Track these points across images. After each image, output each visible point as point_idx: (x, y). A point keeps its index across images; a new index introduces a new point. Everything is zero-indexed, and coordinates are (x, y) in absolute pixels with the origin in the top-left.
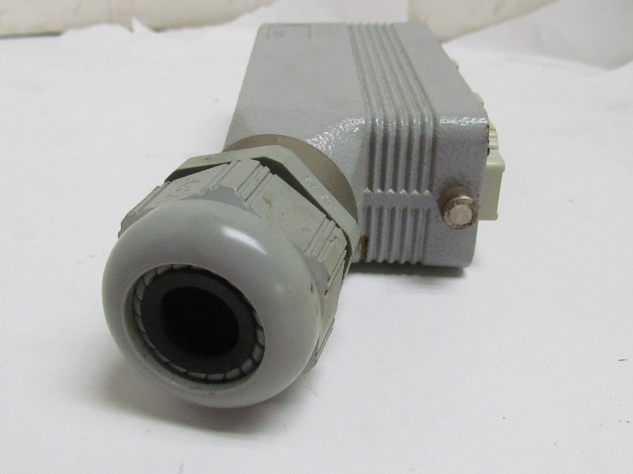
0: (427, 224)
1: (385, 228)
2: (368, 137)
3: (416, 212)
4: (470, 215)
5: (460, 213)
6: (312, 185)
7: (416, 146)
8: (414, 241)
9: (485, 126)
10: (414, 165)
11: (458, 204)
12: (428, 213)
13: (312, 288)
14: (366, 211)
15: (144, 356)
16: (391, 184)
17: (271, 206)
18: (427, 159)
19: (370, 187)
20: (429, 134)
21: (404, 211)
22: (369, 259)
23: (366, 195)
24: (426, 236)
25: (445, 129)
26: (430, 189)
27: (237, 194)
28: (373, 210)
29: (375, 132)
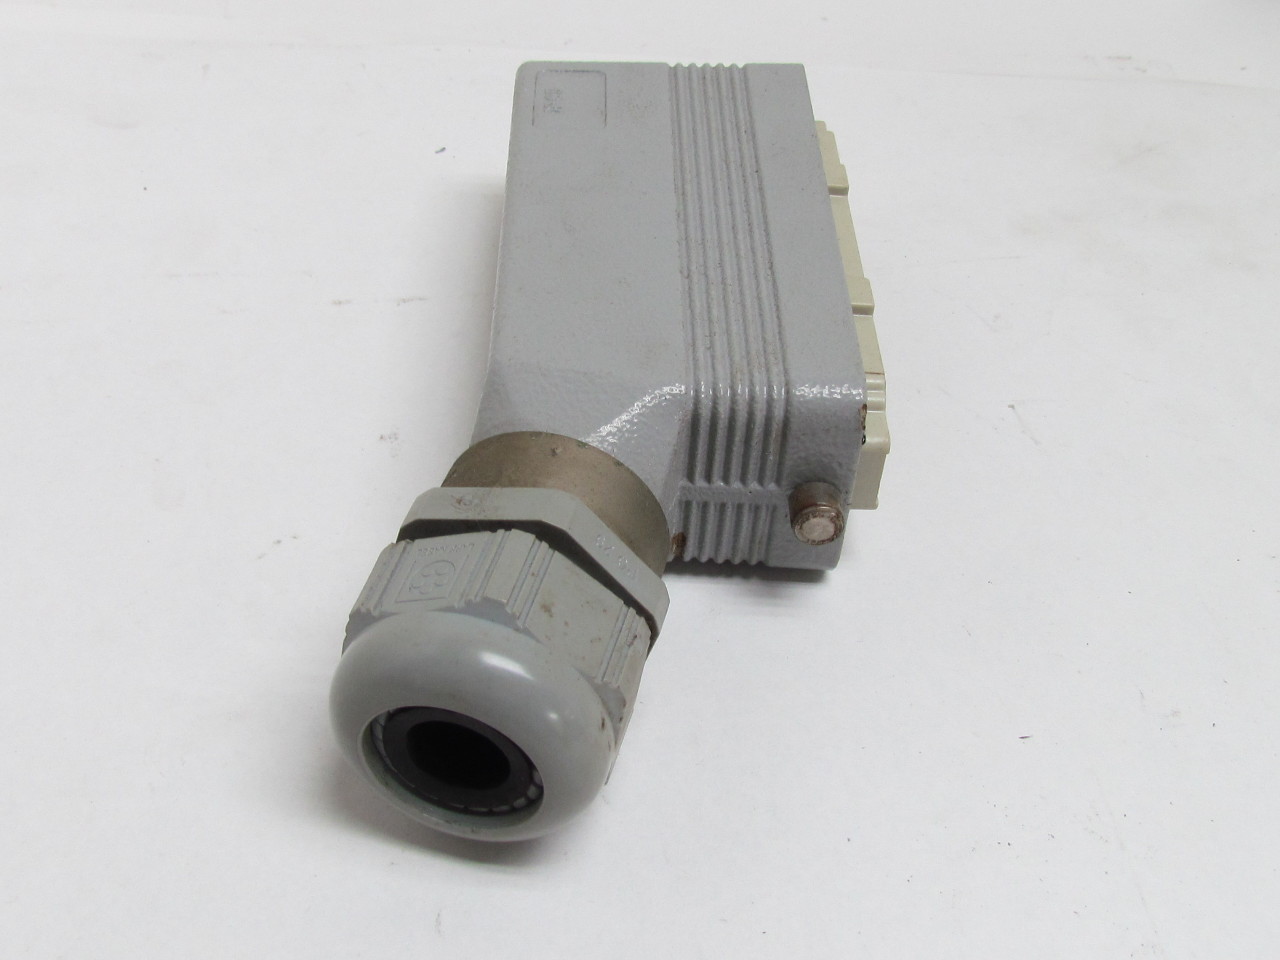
0: (772, 523)
1: (711, 527)
2: (689, 417)
3: (757, 509)
4: (831, 529)
5: (818, 526)
6: (606, 549)
7: (758, 430)
8: (752, 541)
9: (861, 406)
10: (755, 454)
11: (815, 517)
12: (775, 508)
13: (603, 725)
14: (683, 507)
15: (387, 784)
16: (722, 474)
17: (551, 616)
18: (773, 447)
19: (690, 477)
20: (779, 413)
21: (740, 507)
22: (687, 557)
23: (684, 488)
24: (770, 538)
25: (803, 410)
26: (778, 482)
27: (508, 610)
28: (694, 505)
29: (701, 411)
